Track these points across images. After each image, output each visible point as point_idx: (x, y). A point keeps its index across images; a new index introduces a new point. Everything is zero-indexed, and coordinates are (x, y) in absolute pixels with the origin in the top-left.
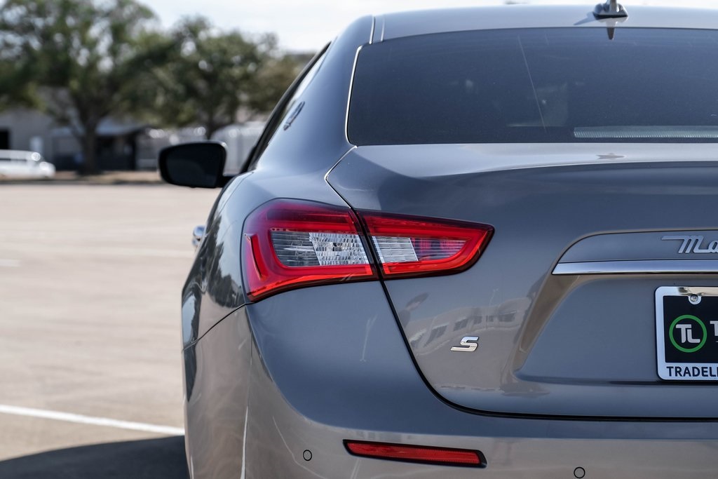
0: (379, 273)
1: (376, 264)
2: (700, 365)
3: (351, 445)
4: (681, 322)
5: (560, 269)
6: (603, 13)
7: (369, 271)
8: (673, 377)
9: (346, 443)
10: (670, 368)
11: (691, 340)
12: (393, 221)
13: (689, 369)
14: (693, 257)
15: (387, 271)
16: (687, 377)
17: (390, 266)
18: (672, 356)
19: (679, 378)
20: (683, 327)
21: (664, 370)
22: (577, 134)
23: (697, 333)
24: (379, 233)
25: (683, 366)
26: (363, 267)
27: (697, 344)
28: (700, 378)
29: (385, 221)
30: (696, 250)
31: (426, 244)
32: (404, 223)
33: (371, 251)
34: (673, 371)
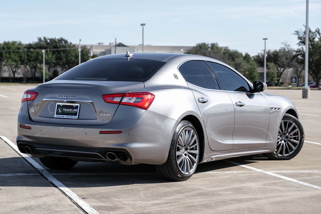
4: (59, 109)
8: (56, 117)
9: (20, 125)
28: (59, 117)
30: (59, 97)
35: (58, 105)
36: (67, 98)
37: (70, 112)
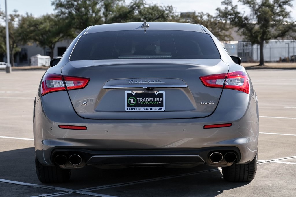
0: (66, 89)
1: (66, 87)
2: (134, 108)
3: (60, 126)
4: (131, 99)
5: (104, 87)
6: (143, 26)
7: (64, 89)
8: (128, 110)
9: (59, 126)
10: (128, 108)
11: (133, 102)
12: (70, 77)
13: (132, 109)
14: (132, 84)
15: (68, 89)
16: (131, 110)
17: (69, 88)
18: (128, 106)
19: (129, 111)
20: (131, 100)
21: (126, 109)
22: (119, 57)
23: (134, 101)
24: (66, 80)
25: (130, 108)
26: (63, 88)
27: (134, 103)
28: (134, 110)
29: (68, 78)
30: (132, 83)
31: (76, 83)
32: (72, 78)
33: (65, 84)
34: (128, 109)
35: (127, 94)
36: (148, 84)
37: (150, 103)
